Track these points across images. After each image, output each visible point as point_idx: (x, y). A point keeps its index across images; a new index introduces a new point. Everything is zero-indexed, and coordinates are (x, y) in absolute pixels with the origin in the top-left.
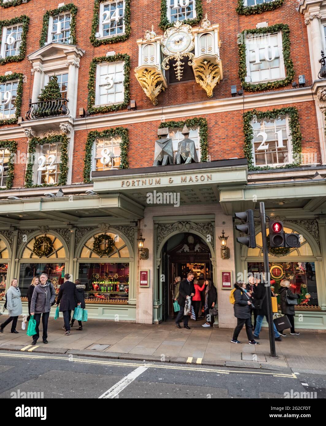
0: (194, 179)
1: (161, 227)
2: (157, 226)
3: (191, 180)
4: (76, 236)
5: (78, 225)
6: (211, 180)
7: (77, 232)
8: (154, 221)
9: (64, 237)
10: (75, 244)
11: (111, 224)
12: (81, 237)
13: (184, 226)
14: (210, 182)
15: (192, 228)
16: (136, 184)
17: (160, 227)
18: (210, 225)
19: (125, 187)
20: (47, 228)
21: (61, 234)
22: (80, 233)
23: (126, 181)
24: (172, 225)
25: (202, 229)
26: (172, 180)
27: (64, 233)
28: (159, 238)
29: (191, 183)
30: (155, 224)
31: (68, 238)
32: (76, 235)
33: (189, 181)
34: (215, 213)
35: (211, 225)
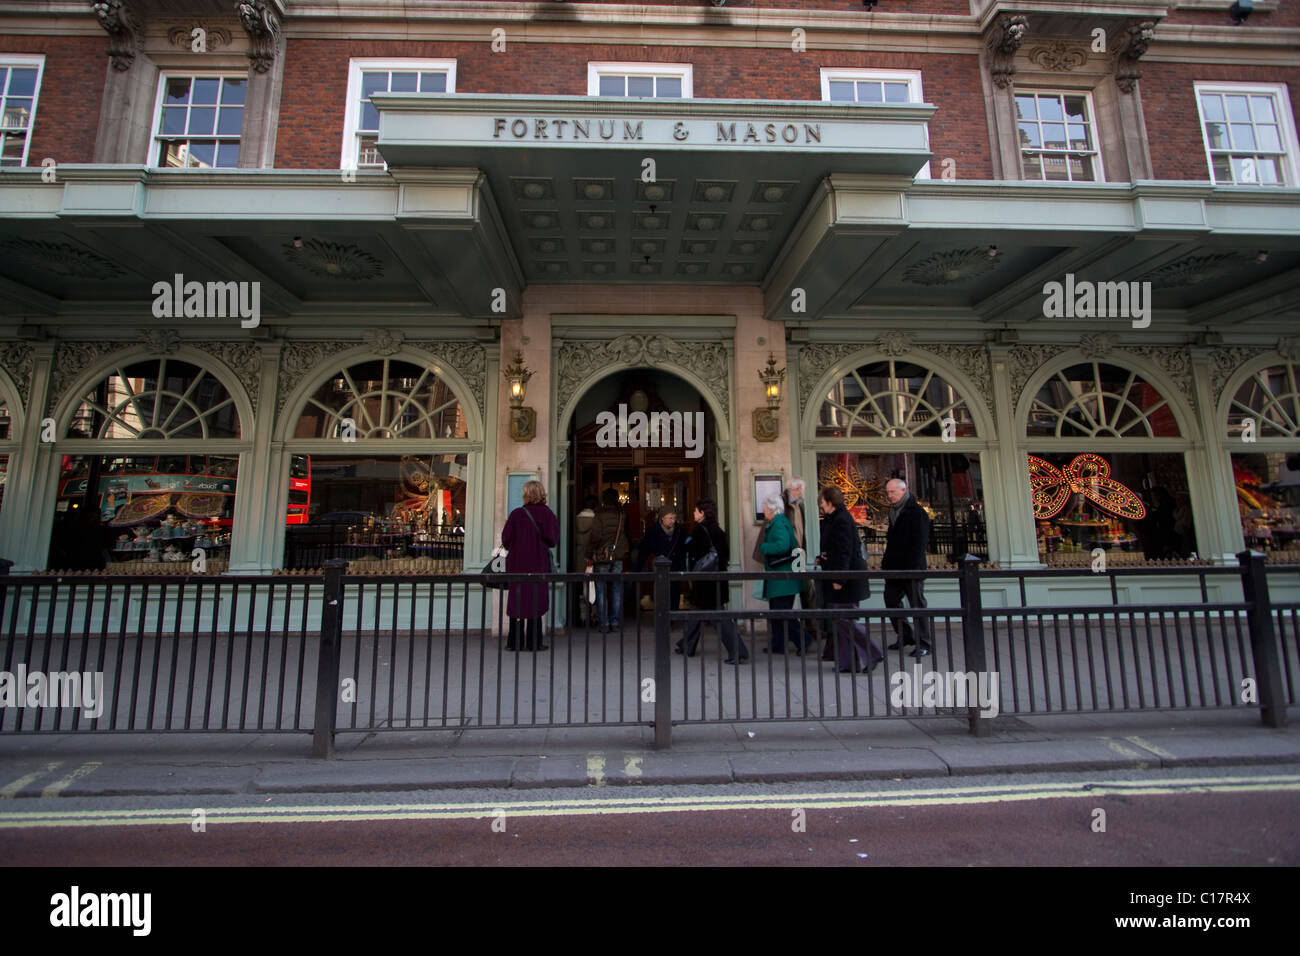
0: (762, 135)
1: (572, 347)
2: (560, 344)
3: (752, 135)
4: (281, 369)
5: (292, 333)
6: (819, 141)
7: (286, 354)
8: (552, 327)
9: (236, 370)
10: (278, 394)
11: (410, 333)
12: (302, 371)
13: (644, 347)
14: (814, 148)
15: (665, 354)
16: (551, 131)
17: (569, 349)
18: (716, 350)
19: (507, 140)
20: (174, 338)
21: (225, 359)
22: (299, 359)
23: (510, 119)
24: (607, 345)
25: (694, 358)
26: (683, 129)
27: (239, 358)
28: (564, 381)
29: (751, 147)
30: (554, 338)
31: (253, 377)
32: (281, 366)
33: (746, 141)
34: (737, 313)
35: (722, 349)
